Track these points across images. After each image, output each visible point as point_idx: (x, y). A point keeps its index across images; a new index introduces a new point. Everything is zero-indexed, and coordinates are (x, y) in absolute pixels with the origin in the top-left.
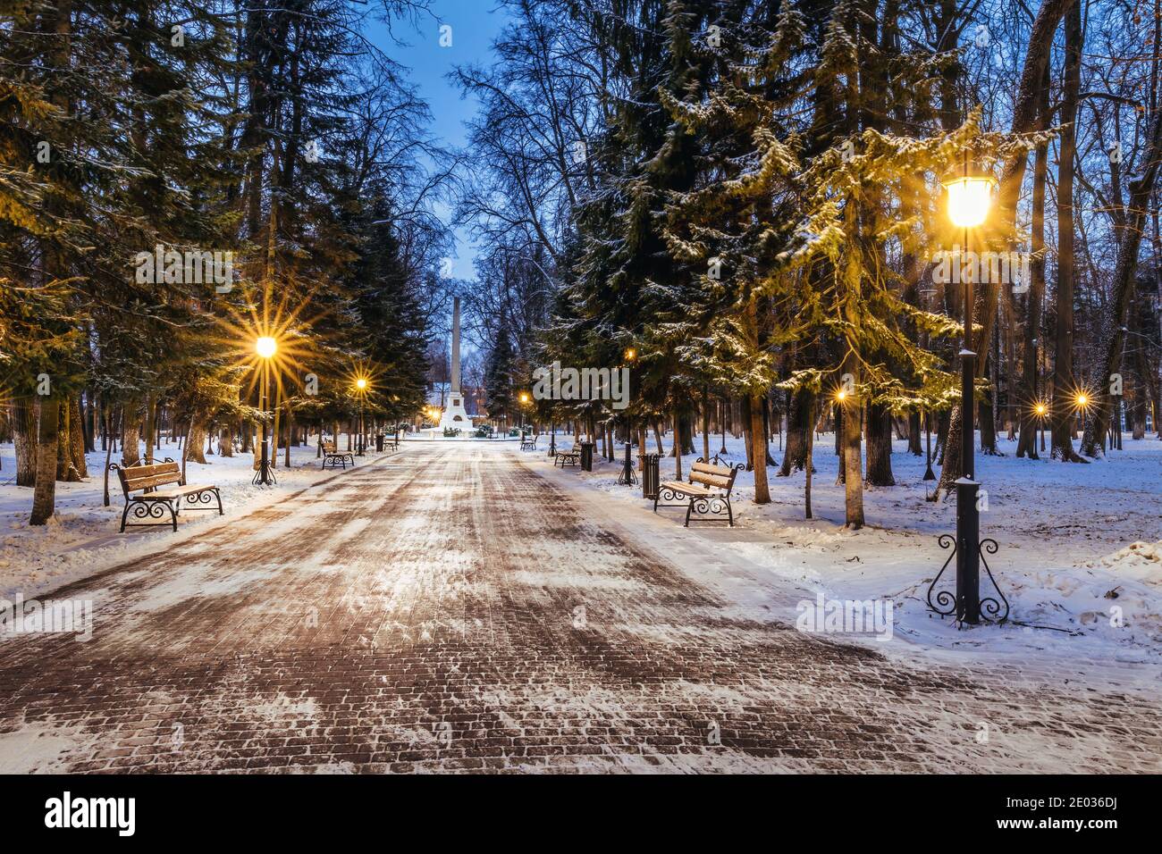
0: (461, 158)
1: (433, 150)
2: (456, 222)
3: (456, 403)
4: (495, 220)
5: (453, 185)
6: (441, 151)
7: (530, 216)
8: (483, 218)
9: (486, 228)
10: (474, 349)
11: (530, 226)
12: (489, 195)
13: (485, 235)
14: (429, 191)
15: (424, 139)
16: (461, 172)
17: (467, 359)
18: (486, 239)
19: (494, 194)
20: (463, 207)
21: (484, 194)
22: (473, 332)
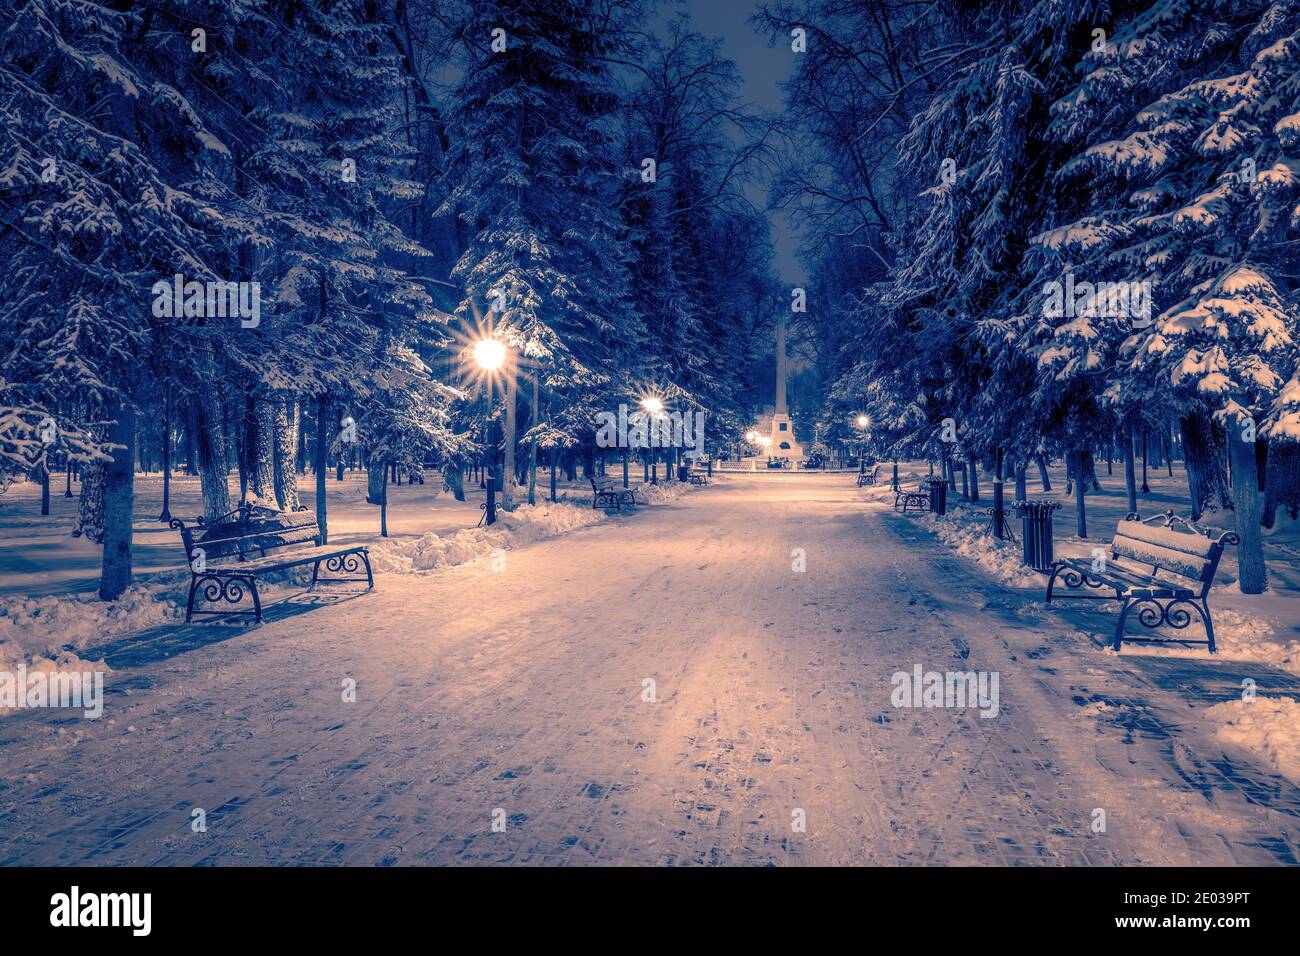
0: (775, 123)
1: (743, 119)
2: (772, 206)
3: (783, 427)
4: (821, 200)
5: (765, 158)
6: (752, 119)
7: (866, 192)
8: (807, 199)
9: (809, 211)
10: (809, 365)
11: (867, 207)
12: (810, 170)
13: (809, 220)
14: (737, 169)
15: (730, 106)
16: (775, 141)
17: (802, 376)
18: (809, 225)
19: (817, 168)
20: (781, 187)
21: (806, 169)
22: (807, 346)
